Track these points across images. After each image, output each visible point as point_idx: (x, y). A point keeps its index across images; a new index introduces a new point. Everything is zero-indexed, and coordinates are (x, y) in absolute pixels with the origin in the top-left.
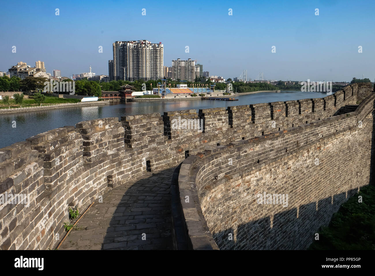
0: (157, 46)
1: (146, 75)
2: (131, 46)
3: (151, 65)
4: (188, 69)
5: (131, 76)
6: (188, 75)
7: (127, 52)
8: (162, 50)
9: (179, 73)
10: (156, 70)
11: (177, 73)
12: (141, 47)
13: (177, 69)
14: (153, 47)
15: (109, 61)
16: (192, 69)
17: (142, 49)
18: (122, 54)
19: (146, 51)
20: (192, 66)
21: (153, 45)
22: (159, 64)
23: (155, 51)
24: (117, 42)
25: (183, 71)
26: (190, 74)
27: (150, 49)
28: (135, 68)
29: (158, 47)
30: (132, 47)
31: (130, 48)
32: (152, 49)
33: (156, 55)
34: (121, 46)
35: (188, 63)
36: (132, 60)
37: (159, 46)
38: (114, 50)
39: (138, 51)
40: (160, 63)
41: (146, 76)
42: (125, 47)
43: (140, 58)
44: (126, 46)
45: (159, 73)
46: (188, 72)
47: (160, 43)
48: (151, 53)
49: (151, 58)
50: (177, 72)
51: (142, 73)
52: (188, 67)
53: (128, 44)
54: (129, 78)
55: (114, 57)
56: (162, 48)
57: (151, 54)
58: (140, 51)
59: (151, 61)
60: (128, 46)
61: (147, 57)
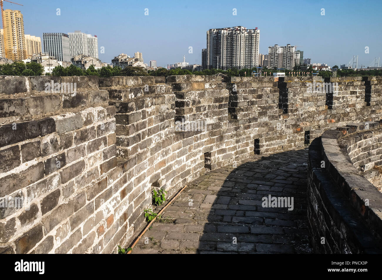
0: (252, 32)
1: (240, 63)
2: (225, 33)
3: (245, 52)
4: (287, 56)
5: (225, 65)
6: (286, 63)
7: (220, 39)
8: (258, 36)
9: (276, 60)
10: (251, 58)
11: (274, 61)
12: (235, 34)
13: (274, 56)
14: (248, 33)
15: (203, 50)
16: (290, 56)
17: (237, 36)
18: (215, 42)
19: (241, 38)
20: (292, 52)
21: (249, 30)
22: (254, 51)
23: (251, 38)
24: (211, 30)
25: (280, 58)
26: (288, 62)
27: (246, 35)
28: (229, 57)
29: (254, 33)
30: (226, 34)
31: (225, 36)
32: (247, 36)
33: (252, 41)
34: (215, 34)
35: (287, 49)
36: (226, 48)
37: (255, 31)
38: (207, 38)
39: (232, 39)
40: (255, 51)
41: (240, 65)
42: (219, 35)
43: (234, 46)
44: (220, 33)
45: (254, 61)
46: (287, 59)
47: (256, 29)
48: (246, 40)
49: (246, 45)
50: (274, 59)
51: (236, 62)
52: (287, 54)
53: (223, 31)
54: (222, 67)
55: (207, 46)
56: (258, 33)
57: (246, 41)
58: (234, 38)
59: (246, 49)
60: (222, 33)
61: (242, 44)
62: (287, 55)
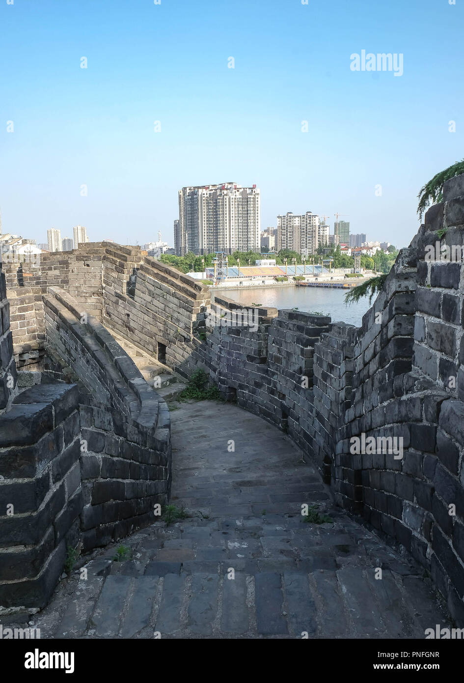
0: (248, 192)
1: (230, 244)
2: (204, 194)
3: (238, 225)
5: (205, 246)
6: (306, 242)
7: (197, 204)
8: (257, 198)
9: (290, 238)
10: (247, 235)
11: (287, 239)
12: (221, 195)
13: (287, 231)
14: (242, 194)
15: (175, 221)
16: (312, 231)
17: (223, 199)
18: (190, 209)
19: (229, 202)
20: (314, 224)
21: (243, 189)
22: (252, 224)
23: (247, 201)
24: (185, 188)
25: (297, 234)
26: (309, 240)
27: (237, 197)
28: (212, 233)
29: (251, 194)
30: (205, 196)
31: (203, 198)
32: (240, 198)
33: (247, 207)
34: (189, 196)
35: (307, 219)
36: (207, 218)
37: (252, 191)
38: (180, 203)
39: (216, 203)
40: (254, 223)
41: (230, 246)
42: (195, 196)
43: (220, 214)
44: (196, 194)
45: (252, 239)
46: (306, 236)
47: (254, 187)
48: (238, 204)
49: (238, 213)
50: (287, 236)
51: (224, 241)
52: (306, 228)
53: (200, 190)
54: (202, 250)
55: (180, 215)
56: (258, 194)
57: (238, 207)
58: (219, 202)
59: (238, 220)
60: (200, 194)
61: (231, 212)
62: (307, 230)
